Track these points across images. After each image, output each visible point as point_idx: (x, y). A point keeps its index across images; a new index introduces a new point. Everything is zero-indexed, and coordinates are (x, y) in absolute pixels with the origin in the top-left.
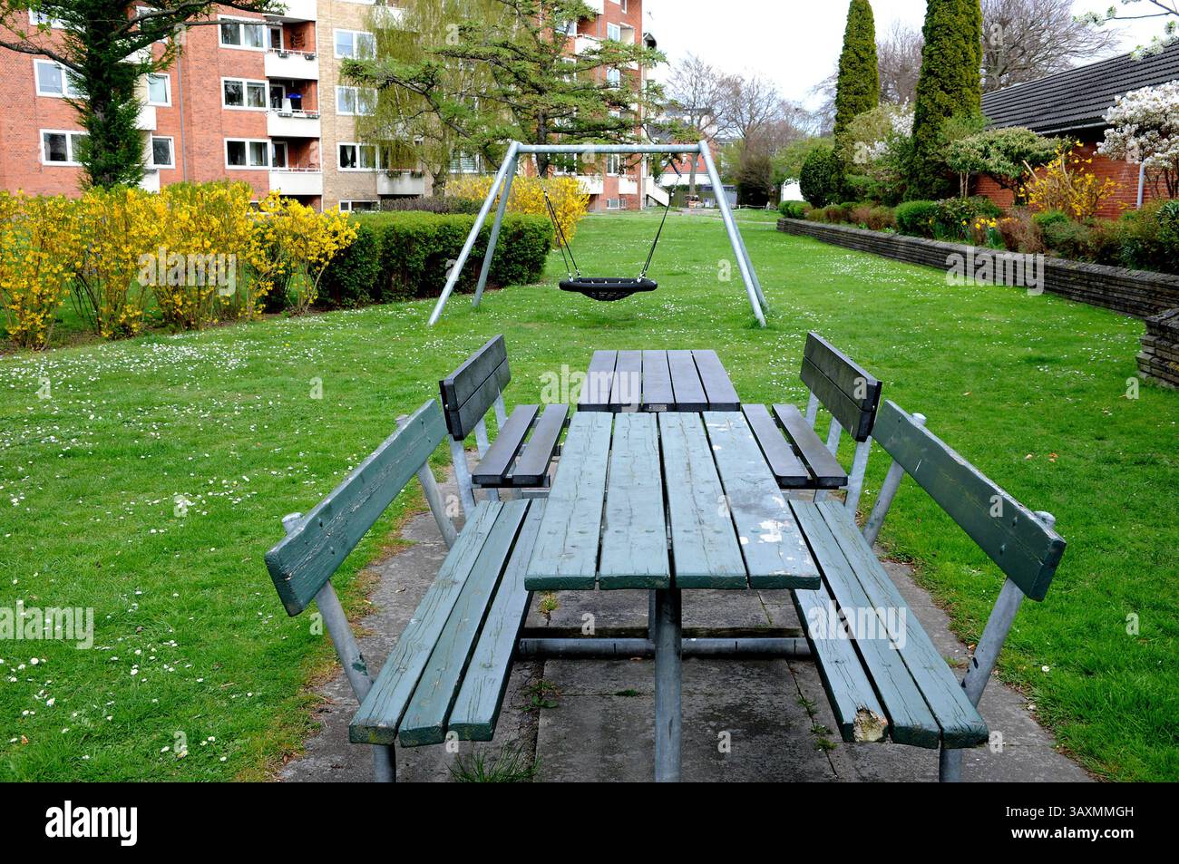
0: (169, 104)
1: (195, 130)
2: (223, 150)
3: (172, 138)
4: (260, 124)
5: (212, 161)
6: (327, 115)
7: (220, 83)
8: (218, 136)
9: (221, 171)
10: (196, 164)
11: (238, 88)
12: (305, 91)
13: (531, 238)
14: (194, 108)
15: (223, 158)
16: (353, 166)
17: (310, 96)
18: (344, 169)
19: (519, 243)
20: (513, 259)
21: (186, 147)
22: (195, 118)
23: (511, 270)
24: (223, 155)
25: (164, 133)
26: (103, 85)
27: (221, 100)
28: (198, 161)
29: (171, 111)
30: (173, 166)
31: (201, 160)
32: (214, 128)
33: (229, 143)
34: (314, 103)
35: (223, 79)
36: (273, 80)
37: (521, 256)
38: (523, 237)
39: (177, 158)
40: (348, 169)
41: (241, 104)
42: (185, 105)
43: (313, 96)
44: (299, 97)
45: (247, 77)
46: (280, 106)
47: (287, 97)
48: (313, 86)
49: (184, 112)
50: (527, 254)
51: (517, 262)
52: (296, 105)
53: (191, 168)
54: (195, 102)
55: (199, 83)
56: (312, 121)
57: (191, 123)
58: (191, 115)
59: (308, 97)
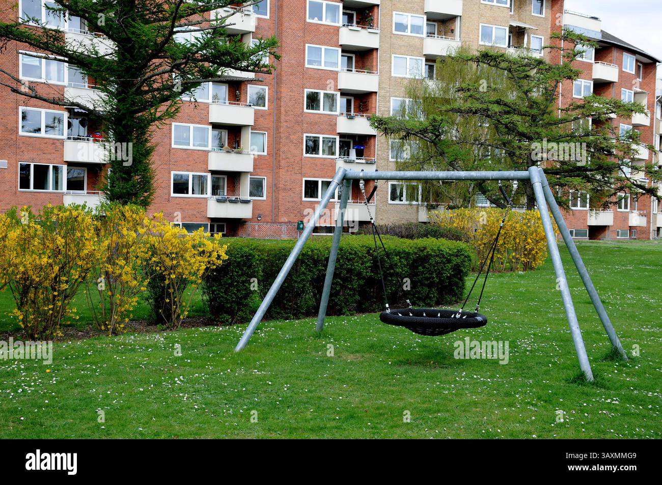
0: (265, 153)
1: (282, 172)
2: (302, 187)
3: (265, 178)
4: (330, 168)
5: (292, 195)
6: (382, 161)
7: (303, 138)
8: (299, 176)
9: (299, 202)
10: (280, 197)
11: (316, 141)
12: (366, 143)
13: (437, 263)
14: (283, 156)
15: (301, 193)
16: (401, 200)
17: (370, 147)
18: (393, 202)
19: (424, 267)
20: (419, 281)
21: (275, 185)
22: (283, 163)
23: (419, 292)
24: (301, 190)
25: (259, 174)
26: (122, 130)
27: (302, 150)
28: (282, 195)
29: (266, 158)
30: (264, 198)
31: (284, 194)
32: (296, 171)
33: (306, 181)
34: (372, 152)
35: (305, 135)
36: (342, 136)
37: (427, 279)
38: (428, 262)
39: (268, 193)
40: (397, 202)
41: (317, 153)
42: (276, 154)
43: (372, 148)
44: (362, 148)
45: (323, 134)
46: (348, 155)
47: (353, 148)
48: (372, 140)
49: (275, 159)
50: (433, 278)
51: (423, 285)
52: (360, 154)
53: (277, 199)
54: (284, 152)
55: (288, 138)
56: (371, 166)
57: (279, 167)
58: (279, 161)
59: (369, 147)
